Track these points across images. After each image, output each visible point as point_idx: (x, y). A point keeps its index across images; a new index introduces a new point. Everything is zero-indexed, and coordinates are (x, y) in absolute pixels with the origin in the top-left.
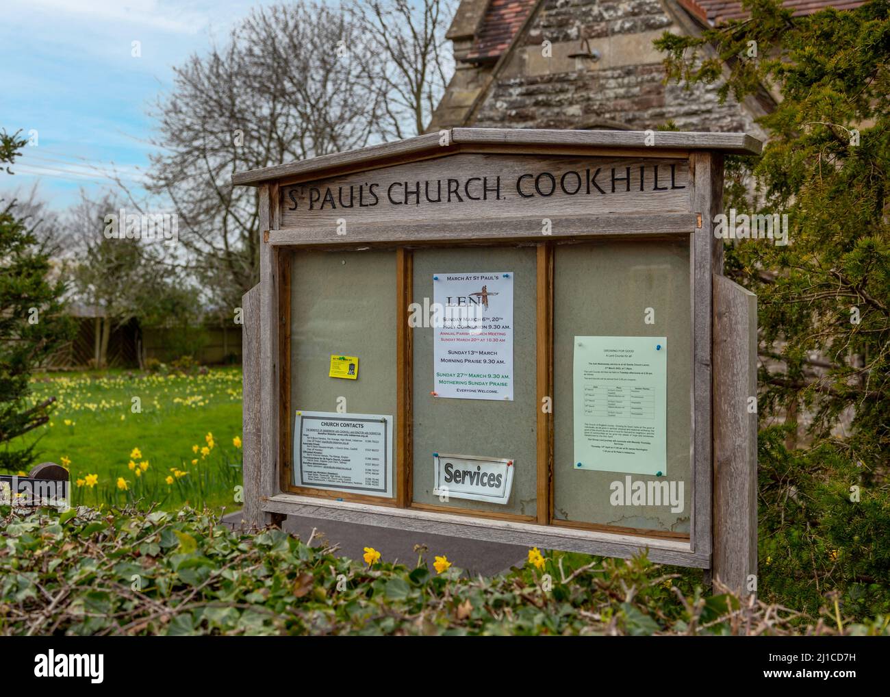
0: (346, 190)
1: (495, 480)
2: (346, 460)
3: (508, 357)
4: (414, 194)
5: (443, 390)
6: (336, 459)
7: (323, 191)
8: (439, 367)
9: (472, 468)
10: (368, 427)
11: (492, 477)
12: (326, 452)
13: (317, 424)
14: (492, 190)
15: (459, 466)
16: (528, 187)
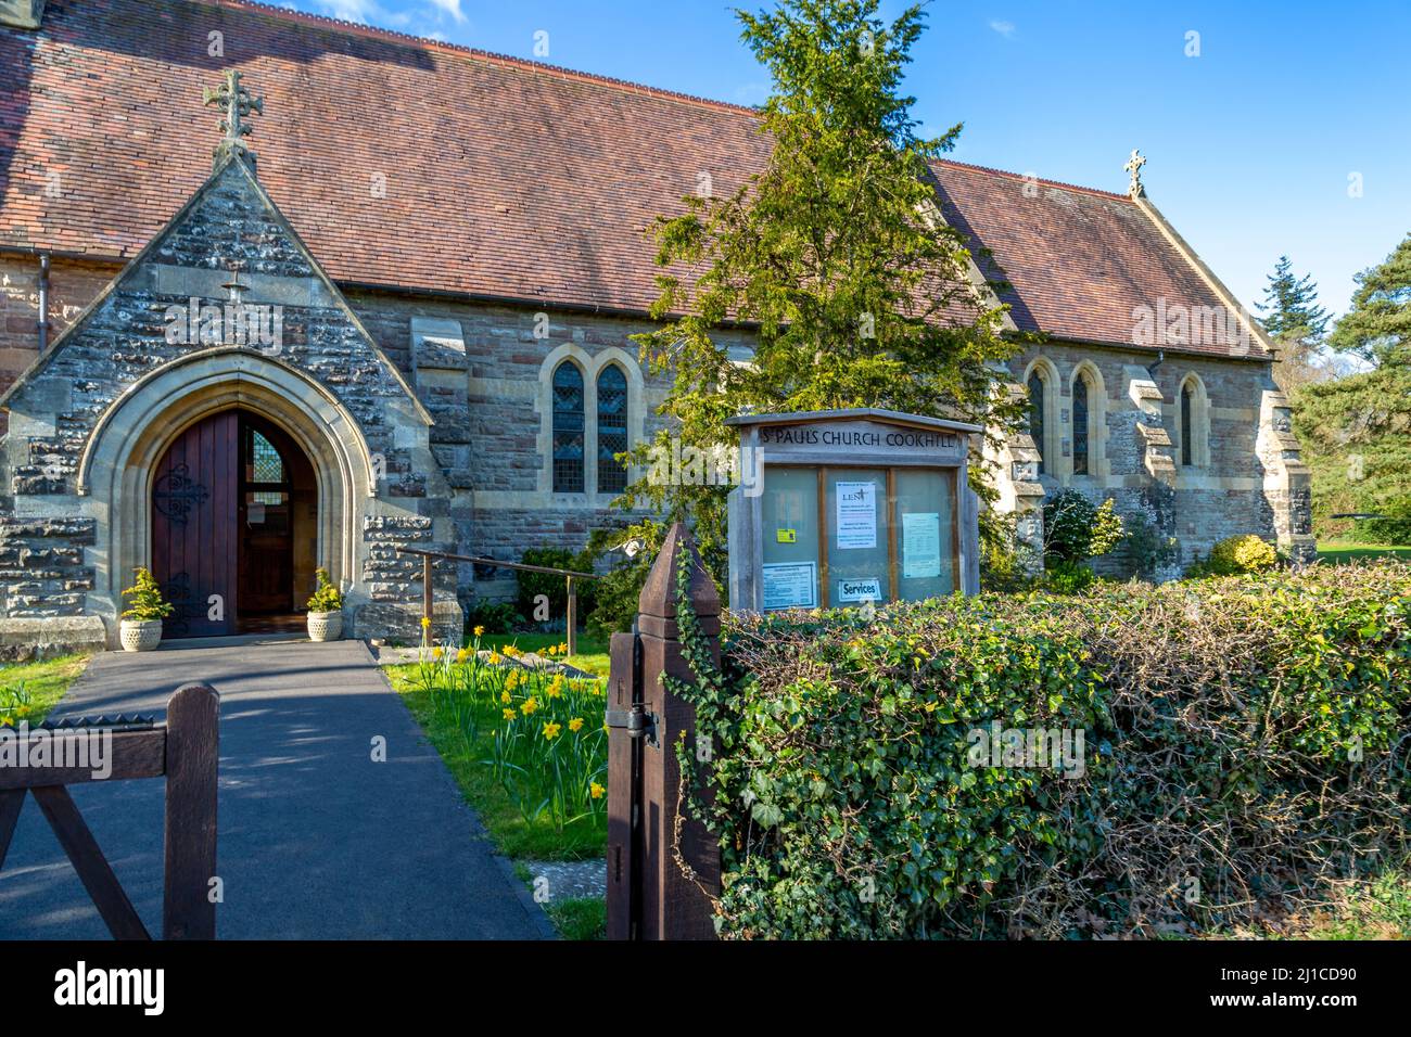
0: (799, 433)
1: (871, 589)
2: (790, 590)
3: (874, 526)
4: (837, 439)
5: (841, 545)
6: (784, 591)
7: (785, 432)
8: (839, 532)
9: (858, 585)
10: (802, 569)
11: (869, 588)
12: (778, 587)
13: (772, 571)
14: (875, 440)
15: (851, 585)
16: (891, 440)
